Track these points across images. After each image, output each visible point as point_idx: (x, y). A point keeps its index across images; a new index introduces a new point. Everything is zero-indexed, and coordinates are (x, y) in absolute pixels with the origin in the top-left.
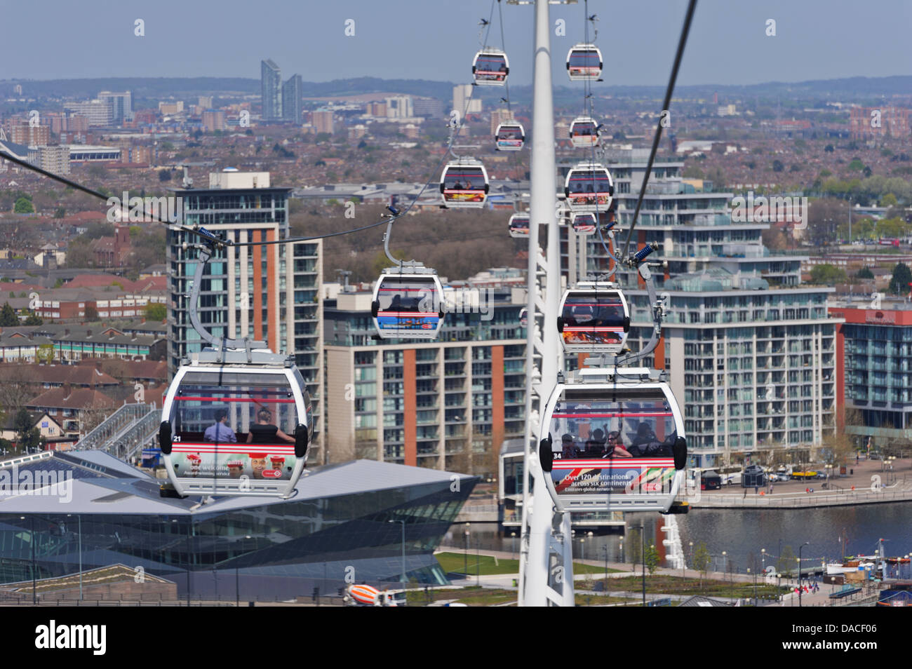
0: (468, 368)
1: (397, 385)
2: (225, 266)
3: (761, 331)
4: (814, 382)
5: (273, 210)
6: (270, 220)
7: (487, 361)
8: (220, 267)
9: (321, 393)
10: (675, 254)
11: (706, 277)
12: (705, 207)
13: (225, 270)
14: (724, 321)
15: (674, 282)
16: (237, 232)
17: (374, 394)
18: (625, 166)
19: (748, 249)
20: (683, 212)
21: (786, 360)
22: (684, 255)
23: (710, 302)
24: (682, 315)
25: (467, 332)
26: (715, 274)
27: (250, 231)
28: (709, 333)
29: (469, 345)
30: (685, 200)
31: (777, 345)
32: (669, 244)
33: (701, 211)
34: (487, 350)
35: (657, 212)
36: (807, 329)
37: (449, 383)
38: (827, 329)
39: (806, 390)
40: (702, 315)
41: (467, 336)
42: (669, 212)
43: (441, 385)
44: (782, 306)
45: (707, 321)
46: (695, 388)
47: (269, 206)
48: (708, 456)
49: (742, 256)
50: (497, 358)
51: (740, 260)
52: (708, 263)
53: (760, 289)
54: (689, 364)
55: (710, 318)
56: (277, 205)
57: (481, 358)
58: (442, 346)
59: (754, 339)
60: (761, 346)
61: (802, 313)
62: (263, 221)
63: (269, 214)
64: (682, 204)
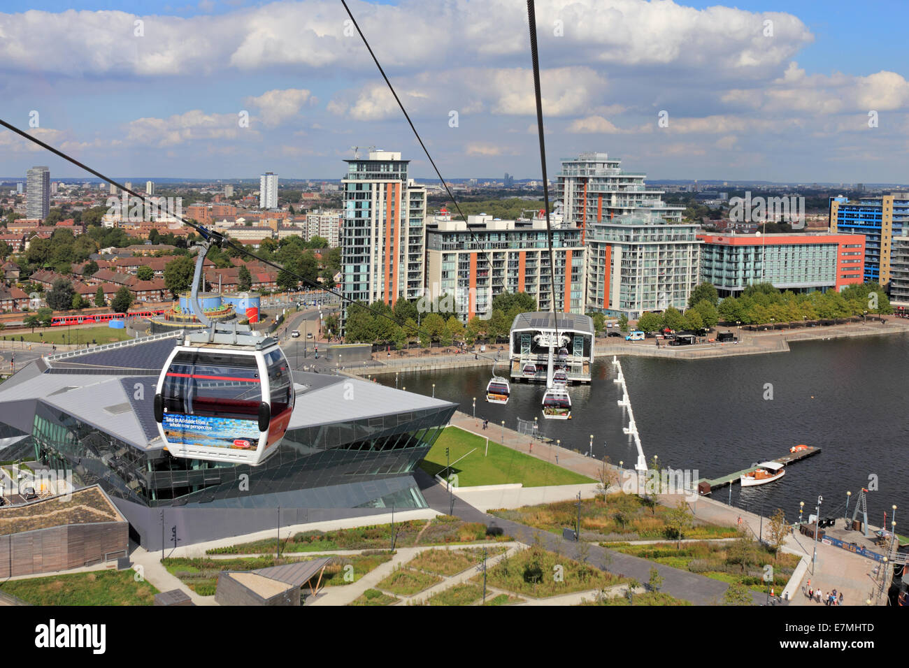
0: (506, 264)
1: (466, 272)
2: (370, 204)
3: (662, 246)
4: (687, 274)
5: (400, 173)
6: (398, 178)
7: (516, 260)
8: (368, 204)
9: (422, 269)
10: (617, 205)
11: (633, 217)
12: (632, 182)
13: (370, 206)
14: (643, 241)
15: (617, 219)
16: (378, 184)
17: (453, 277)
18: (593, 161)
19: (655, 203)
20: (621, 184)
21: (674, 262)
22: (621, 205)
23: (636, 230)
24: (621, 237)
25: (507, 244)
26: (638, 216)
27: (386, 184)
28: (635, 247)
29: (507, 251)
30: (622, 178)
31: (670, 253)
32: (614, 199)
33: (629, 184)
34: (517, 254)
35: (608, 184)
36: (685, 246)
37: (494, 272)
38: (694, 245)
39: (683, 278)
40: (632, 237)
41: (506, 246)
42: (614, 184)
43: (490, 273)
44: (673, 233)
45: (634, 240)
46: (627, 276)
47: (398, 170)
48: (631, 313)
49: (652, 206)
50: (522, 258)
51: (652, 209)
52: (634, 210)
53: (662, 224)
54: (624, 263)
55: (635, 239)
56: (402, 170)
57: (513, 258)
58: (492, 251)
59: (658, 250)
60: (661, 254)
61: (683, 237)
62: (394, 179)
63: (397, 175)
64: (621, 180)
